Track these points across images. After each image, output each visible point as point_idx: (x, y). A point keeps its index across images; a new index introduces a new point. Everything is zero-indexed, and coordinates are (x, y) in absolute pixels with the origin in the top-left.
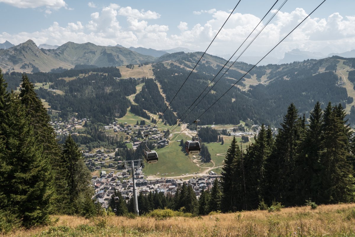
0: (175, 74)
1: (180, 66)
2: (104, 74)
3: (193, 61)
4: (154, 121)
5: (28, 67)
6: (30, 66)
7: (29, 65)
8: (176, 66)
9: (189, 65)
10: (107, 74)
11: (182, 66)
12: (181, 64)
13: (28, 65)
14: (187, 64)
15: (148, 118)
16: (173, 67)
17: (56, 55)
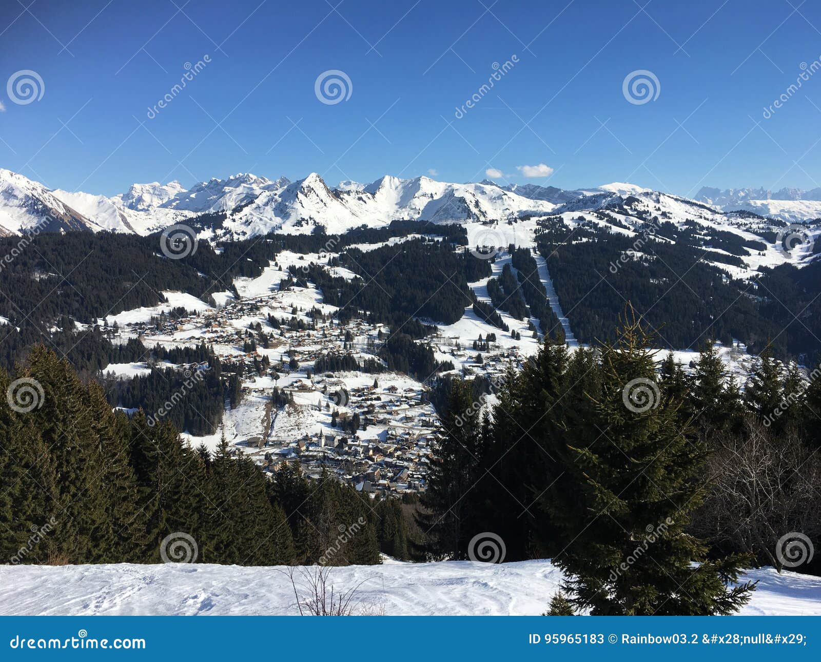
0: (581, 240)
1: (598, 224)
2: (436, 239)
3: (630, 212)
4: (516, 336)
5: (307, 223)
6: (309, 222)
7: (309, 220)
8: (590, 222)
9: (620, 220)
10: (441, 239)
11: (602, 223)
12: (601, 219)
13: (307, 221)
14: (615, 219)
15: (505, 328)
16: (583, 225)
17: (361, 202)
